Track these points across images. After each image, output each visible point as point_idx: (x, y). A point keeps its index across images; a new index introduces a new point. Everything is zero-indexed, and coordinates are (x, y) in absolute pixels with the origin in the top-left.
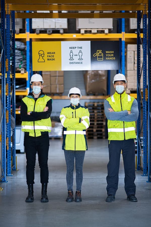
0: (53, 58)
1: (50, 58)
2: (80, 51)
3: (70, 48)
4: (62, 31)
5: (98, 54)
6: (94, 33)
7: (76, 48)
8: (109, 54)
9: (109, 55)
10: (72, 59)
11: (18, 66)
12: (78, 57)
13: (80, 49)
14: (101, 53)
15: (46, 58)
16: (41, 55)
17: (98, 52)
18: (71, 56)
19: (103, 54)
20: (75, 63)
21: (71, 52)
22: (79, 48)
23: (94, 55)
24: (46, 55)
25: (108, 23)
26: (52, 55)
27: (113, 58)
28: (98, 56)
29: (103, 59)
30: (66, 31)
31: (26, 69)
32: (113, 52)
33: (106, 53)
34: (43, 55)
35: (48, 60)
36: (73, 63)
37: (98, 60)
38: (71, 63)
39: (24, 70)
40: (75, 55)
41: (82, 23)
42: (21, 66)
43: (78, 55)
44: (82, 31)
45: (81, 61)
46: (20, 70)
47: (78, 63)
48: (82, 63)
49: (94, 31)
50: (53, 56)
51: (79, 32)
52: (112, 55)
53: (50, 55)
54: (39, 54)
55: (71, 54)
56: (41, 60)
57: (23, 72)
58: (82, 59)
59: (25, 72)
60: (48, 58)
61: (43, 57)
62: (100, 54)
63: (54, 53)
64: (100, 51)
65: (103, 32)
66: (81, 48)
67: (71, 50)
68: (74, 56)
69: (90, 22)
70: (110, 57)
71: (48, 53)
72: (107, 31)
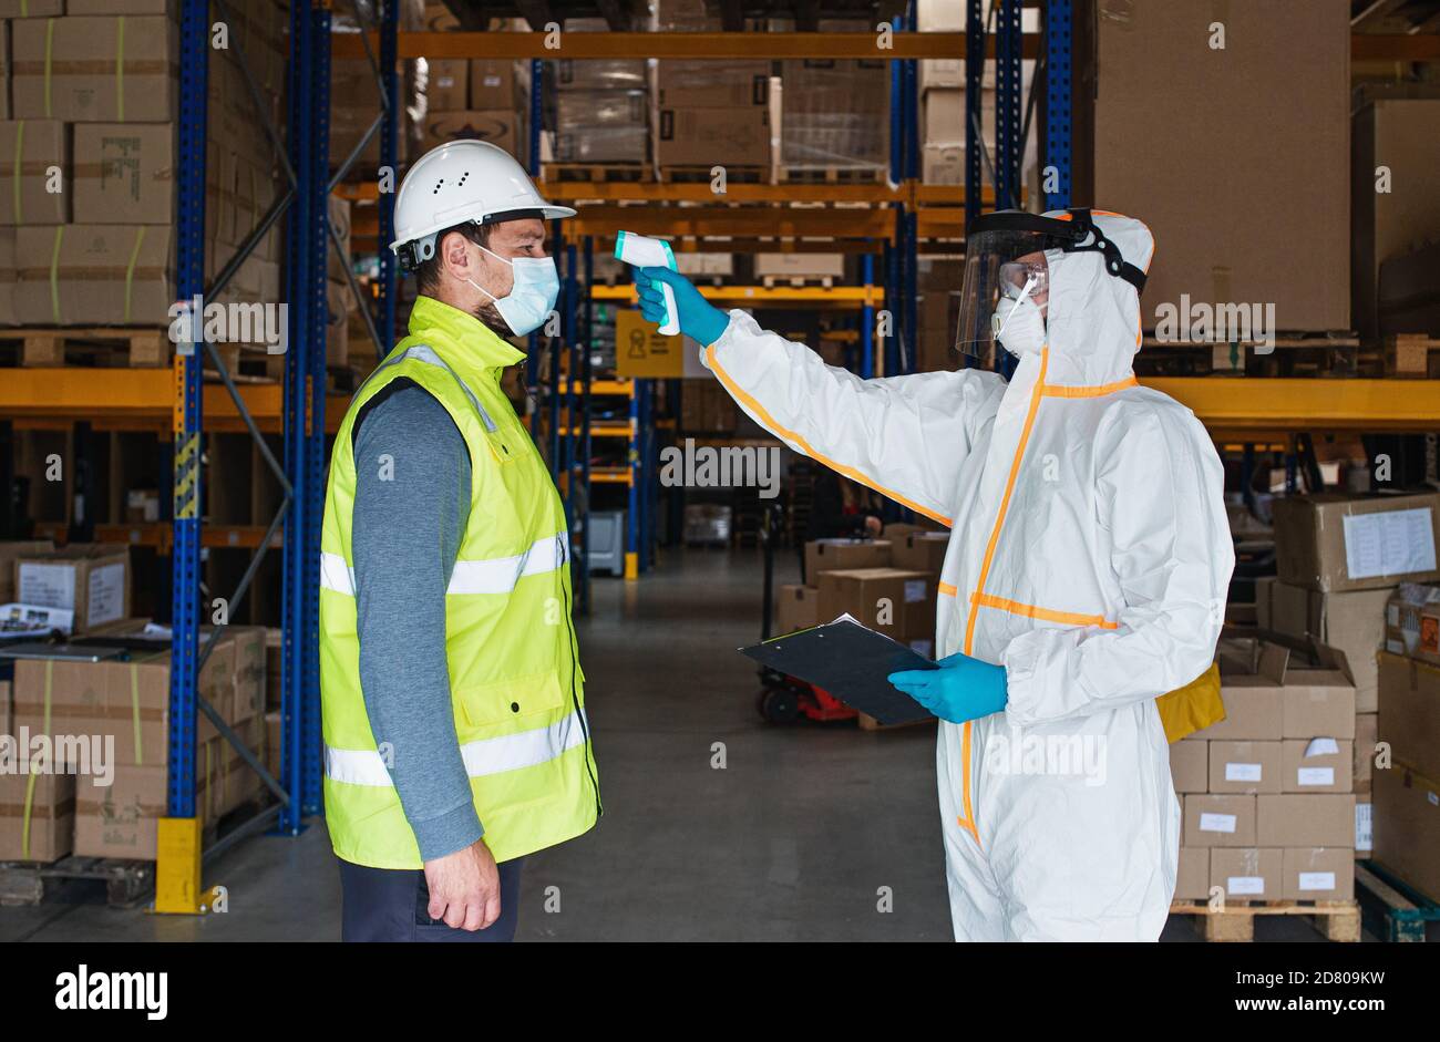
4: (718, 281)
6: (798, 288)
15: (647, 347)
24: (648, 341)
25: (833, 264)
30: (728, 281)
35: (654, 352)
41: (768, 264)
44: (769, 282)
49: (798, 281)
51: (759, 283)
56: (637, 352)
65: (818, 283)
69: (787, 261)
72: (827, 282)
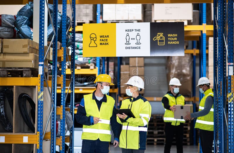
0: (106, 42)
1: (103, 42)
2: (138, 34)
3: (126, 31)
5: (159, 37)
7: (133, 30)
8: (172, 37)
9: (171, 39)
10: (129, 43)
11: (87, 61)
12: (135, 41)
13: (138, 32)
14: (163, 36)
15: (98, 42)
16: (92, 39)
17: (159, 35)
18: (128, 40)
19: (164, 38)
20: (132, 48)
21: (128, 35)
22: (136, 30)
23: (154, 39)
24: (99, 38)
26: (106, 38)
27: (176, 43)
28: (158, 39)
29: (164, 43)
31: (95, 65)
32: (177, 35)
33: (169, 36)
34: (95, 39)
35: (101, 44)
36: (129, 48)
37: (159, 44)
38: (127, 48)
39: (94, 65)
40: (132, 39)
42: (91, 61)
43: (135, 39)
45: (138, 46)
46: (89, 65)
47: (136, 48)
48: (139, 48)
50: (107, 40)
52: (176, 39)
53: (103, 39)
54: (90, 37)
55: (128, 37)
56: (93, 44)
57: (92, 67)
58: (140, 43)
59: (95, 68)
60: (101, 42)
61: (94, 41)
62: (161, 38)
63: (108, 36)
64: (161, 35)
66: (139, 30)
67: (128, 32)
68: (130, 40)
70: (172, 41)
71: (101, 37)
72: (186, 23)
